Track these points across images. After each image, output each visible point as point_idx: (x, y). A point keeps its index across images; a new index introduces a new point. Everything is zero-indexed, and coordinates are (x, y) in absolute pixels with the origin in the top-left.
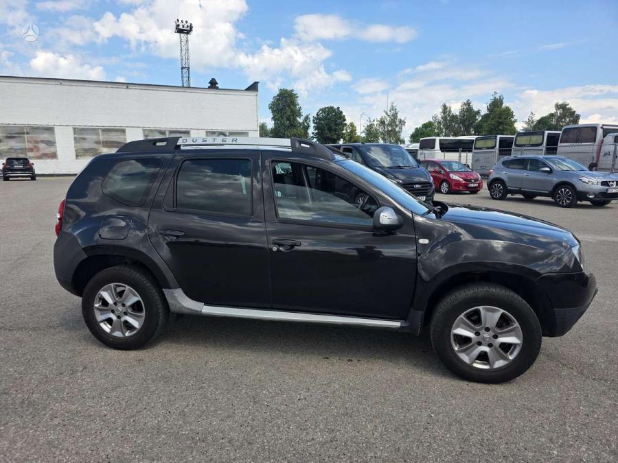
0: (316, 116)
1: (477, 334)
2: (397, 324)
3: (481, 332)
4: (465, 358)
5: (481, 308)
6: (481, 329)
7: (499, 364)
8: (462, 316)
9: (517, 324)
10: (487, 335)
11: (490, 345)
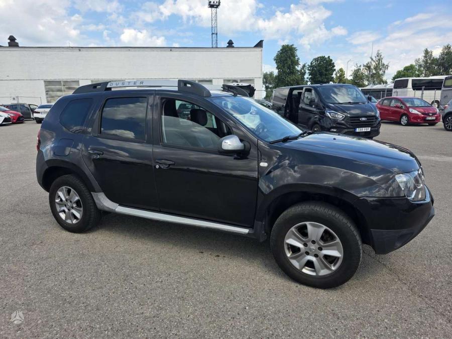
0: (310, 64)
1: (305, 245)
2: (245, 231)
3: (307, 243)
4: (295, 263)
5: (307, 223)
6: (309, 241)
7: (324, 272)
8: (293, 229)
9: (338, 240)
10: (313, 247)
11: (316, 256)
